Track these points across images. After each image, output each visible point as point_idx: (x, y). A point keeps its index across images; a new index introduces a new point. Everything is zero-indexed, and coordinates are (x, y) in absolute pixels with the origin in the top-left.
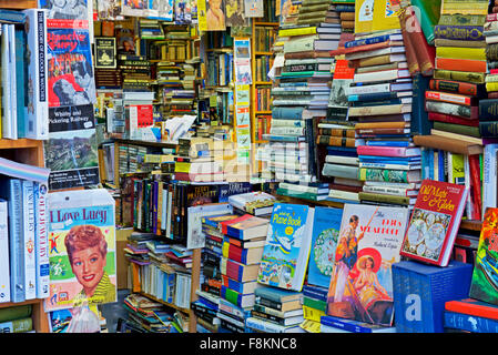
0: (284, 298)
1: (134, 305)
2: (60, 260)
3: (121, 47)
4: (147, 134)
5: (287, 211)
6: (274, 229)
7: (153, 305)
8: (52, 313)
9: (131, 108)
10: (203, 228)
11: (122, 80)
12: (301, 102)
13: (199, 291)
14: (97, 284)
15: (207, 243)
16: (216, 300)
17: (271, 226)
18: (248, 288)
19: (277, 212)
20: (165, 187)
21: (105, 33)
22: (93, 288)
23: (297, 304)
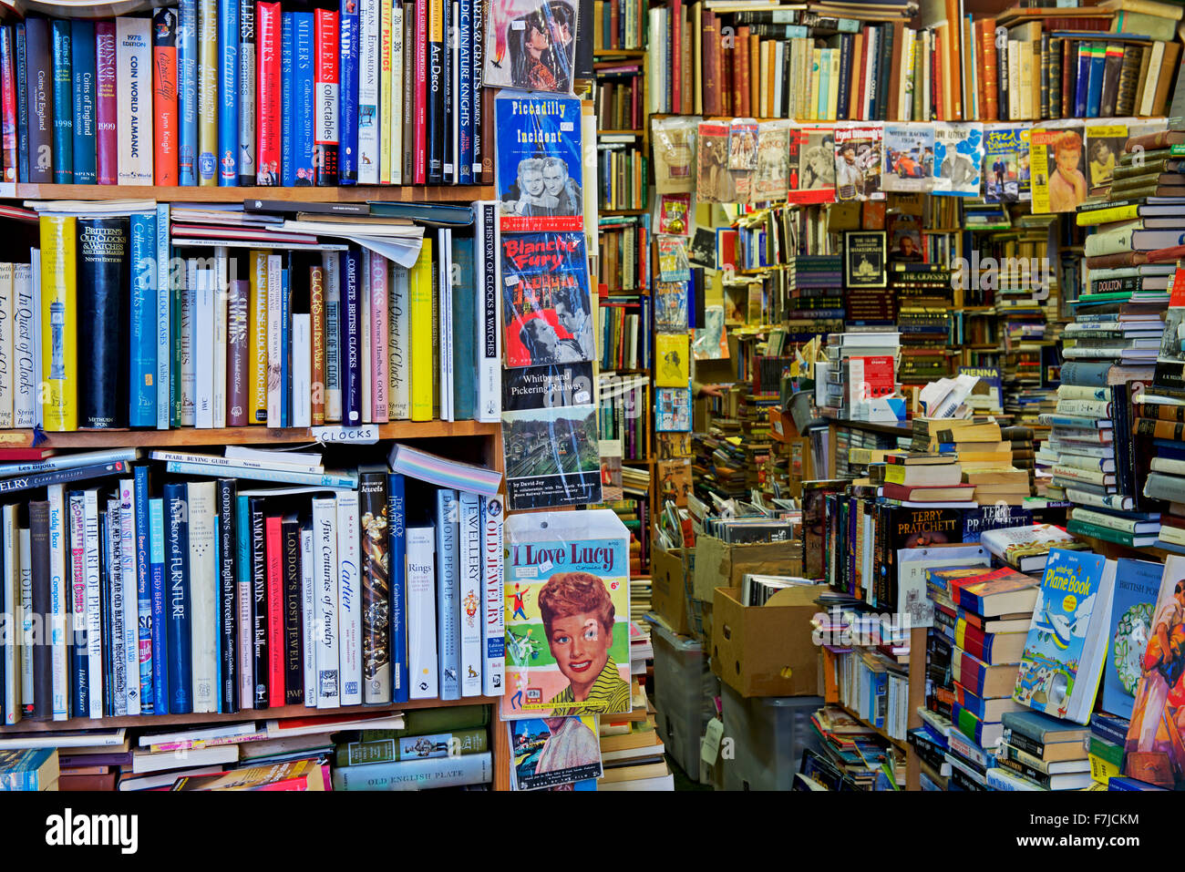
0: (1050, 736)
1: (825, 726)
2: (530, 631)
3: (896, 249)
4: (882, 412)
5: (1070, 565)
6: (1047, 598)
7: (858, 730)
8: (513, 723)
9: (852, 363)
10: (929, 589)
11: (896, 310)
12: (1108, 352)
13: (922, 710)
14: (594, 679)
15: (937, 619)
16: (946, 730)
17: (1041, 593)
18: (993, 710)
19: (1053, 566)
20: (868, 510)
21: (869, 224)
22: (586, 685)
23: (1077, 749)
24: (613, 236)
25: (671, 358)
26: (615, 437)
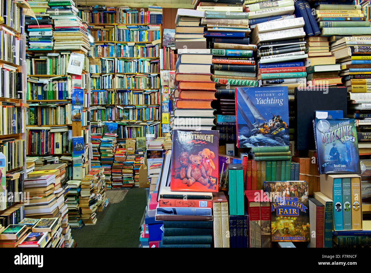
24: (153, 94)
25: (165, 118)
26: (154, 133)
